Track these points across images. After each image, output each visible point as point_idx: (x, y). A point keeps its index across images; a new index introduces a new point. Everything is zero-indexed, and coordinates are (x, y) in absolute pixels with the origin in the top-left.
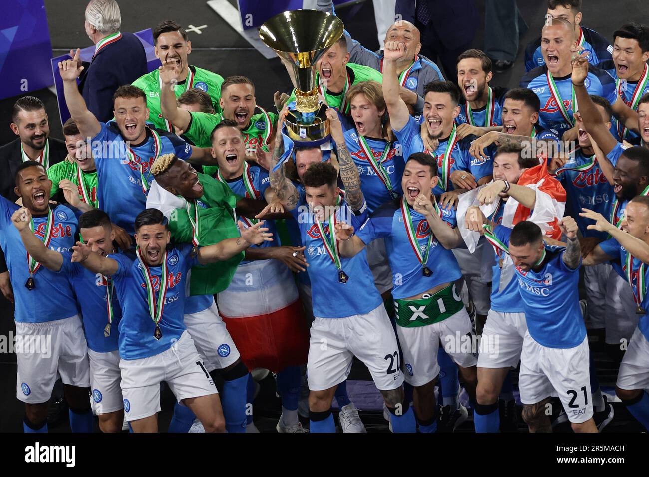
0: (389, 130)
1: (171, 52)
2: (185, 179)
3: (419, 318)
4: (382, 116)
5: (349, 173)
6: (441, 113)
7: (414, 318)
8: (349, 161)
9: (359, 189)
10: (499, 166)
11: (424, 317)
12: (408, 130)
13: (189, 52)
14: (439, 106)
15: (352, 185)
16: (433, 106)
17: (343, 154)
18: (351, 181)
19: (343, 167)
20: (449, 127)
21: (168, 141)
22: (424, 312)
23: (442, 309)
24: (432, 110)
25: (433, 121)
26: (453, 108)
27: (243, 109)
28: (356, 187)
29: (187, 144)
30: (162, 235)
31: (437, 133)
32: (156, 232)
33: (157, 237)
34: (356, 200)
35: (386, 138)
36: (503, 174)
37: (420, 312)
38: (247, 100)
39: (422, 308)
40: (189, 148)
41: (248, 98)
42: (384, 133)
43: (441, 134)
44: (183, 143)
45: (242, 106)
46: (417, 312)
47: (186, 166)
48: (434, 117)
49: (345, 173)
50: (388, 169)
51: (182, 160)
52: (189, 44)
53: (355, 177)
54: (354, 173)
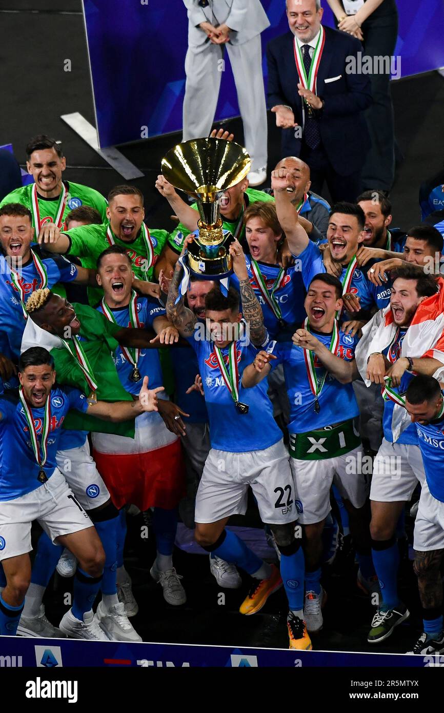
0: (284, 255)
1: (44, 171)
2: (62, 315)
3: (317, 450)
4: (278, 241)
5: (252, 310)
6: (347, 236)
7: (312, 450)
8: (251, 298)
9: (262, 326)
10: (397, 293)
11: (323, 450)
12: (306, 255)
13: (64, 169)
14: (345, 228)
15: (254, 322)
16: (338, 228)
17: (245, 290)
18: (253, 318)
19: (245, 304)
20: (353, 251)
21: (53, 263)
22: (324, 445)
23: (343, 444)
24: (337, 232)
25: (337, 243)
26: (359, 232)
27: (129, 222)
28: (259, 325)
29: (72, 266)
30: (49, 376)
31: (340, 256)
32: (43, 373)
33: (44, 378)
34: (258, 337)
35: (280, 264)
36: (400, 302)
37: (319, 444)
38: (135, 211)
39: (322, 441)
40: (74, 269)
41: (136, 210)
42: (278, 257)
43: (345, 257)
44: (69, 265)
45: (128, 219)
46: (316, 444)
47: (62, 301)
48: (339, 239)
49: (248, 311)
50: (281, 298)
51: (58, 295)
52: (64, 160)
53: (258, 315)
54: (257, 310)
